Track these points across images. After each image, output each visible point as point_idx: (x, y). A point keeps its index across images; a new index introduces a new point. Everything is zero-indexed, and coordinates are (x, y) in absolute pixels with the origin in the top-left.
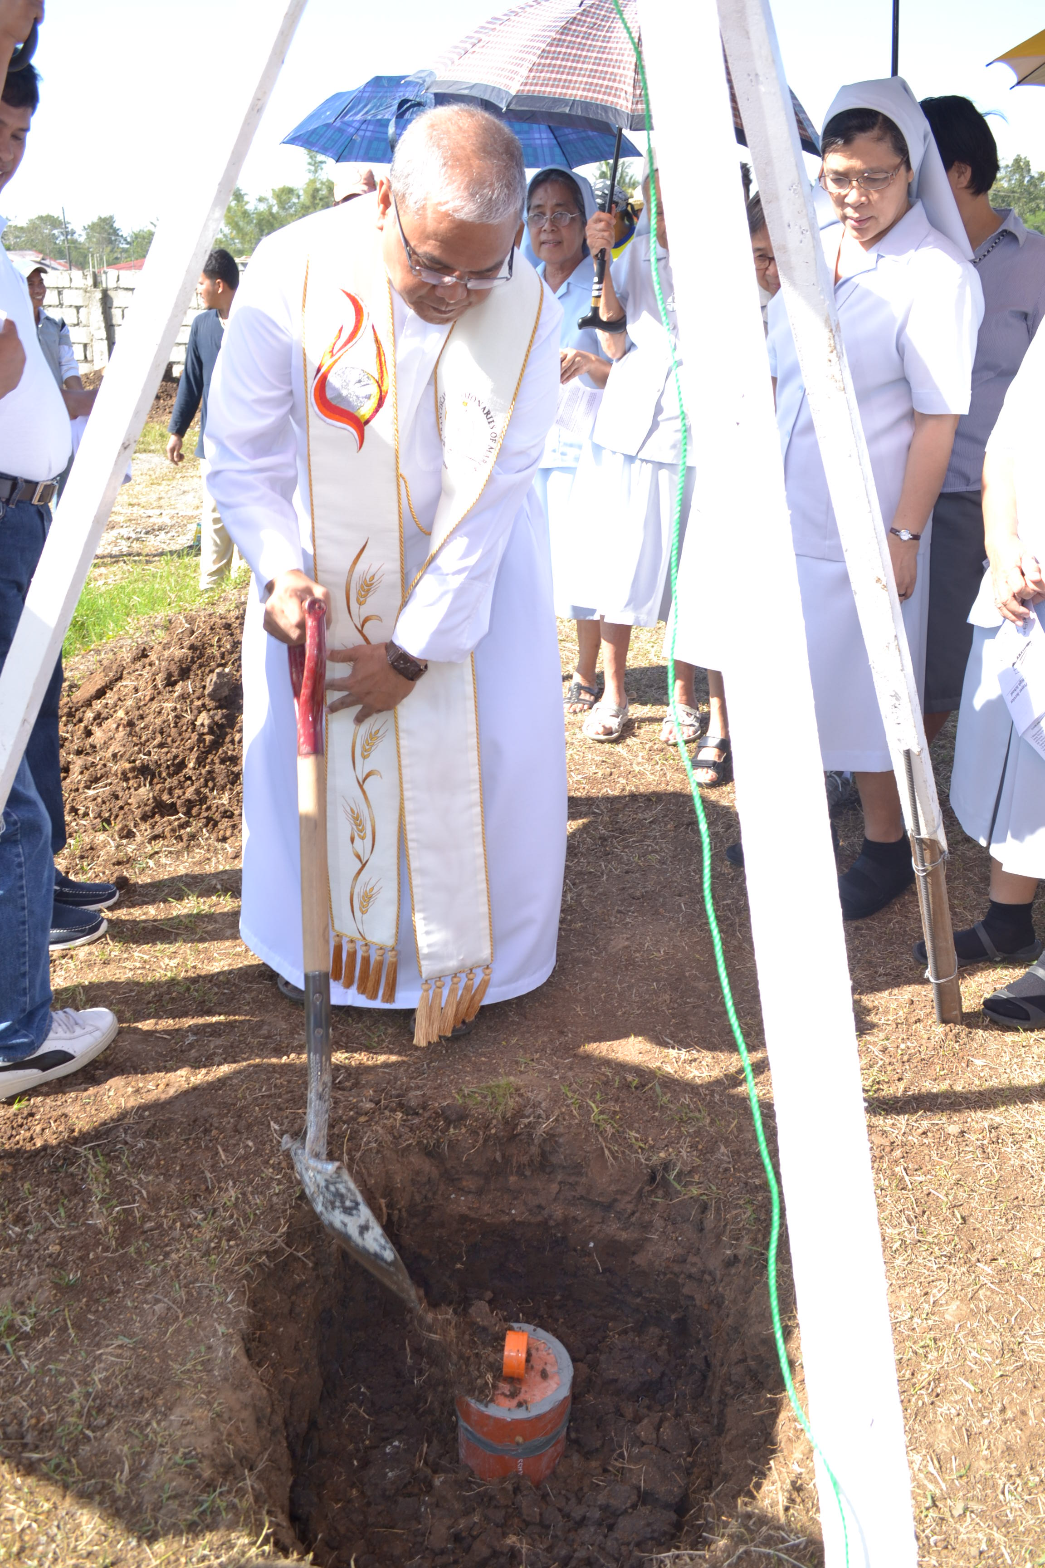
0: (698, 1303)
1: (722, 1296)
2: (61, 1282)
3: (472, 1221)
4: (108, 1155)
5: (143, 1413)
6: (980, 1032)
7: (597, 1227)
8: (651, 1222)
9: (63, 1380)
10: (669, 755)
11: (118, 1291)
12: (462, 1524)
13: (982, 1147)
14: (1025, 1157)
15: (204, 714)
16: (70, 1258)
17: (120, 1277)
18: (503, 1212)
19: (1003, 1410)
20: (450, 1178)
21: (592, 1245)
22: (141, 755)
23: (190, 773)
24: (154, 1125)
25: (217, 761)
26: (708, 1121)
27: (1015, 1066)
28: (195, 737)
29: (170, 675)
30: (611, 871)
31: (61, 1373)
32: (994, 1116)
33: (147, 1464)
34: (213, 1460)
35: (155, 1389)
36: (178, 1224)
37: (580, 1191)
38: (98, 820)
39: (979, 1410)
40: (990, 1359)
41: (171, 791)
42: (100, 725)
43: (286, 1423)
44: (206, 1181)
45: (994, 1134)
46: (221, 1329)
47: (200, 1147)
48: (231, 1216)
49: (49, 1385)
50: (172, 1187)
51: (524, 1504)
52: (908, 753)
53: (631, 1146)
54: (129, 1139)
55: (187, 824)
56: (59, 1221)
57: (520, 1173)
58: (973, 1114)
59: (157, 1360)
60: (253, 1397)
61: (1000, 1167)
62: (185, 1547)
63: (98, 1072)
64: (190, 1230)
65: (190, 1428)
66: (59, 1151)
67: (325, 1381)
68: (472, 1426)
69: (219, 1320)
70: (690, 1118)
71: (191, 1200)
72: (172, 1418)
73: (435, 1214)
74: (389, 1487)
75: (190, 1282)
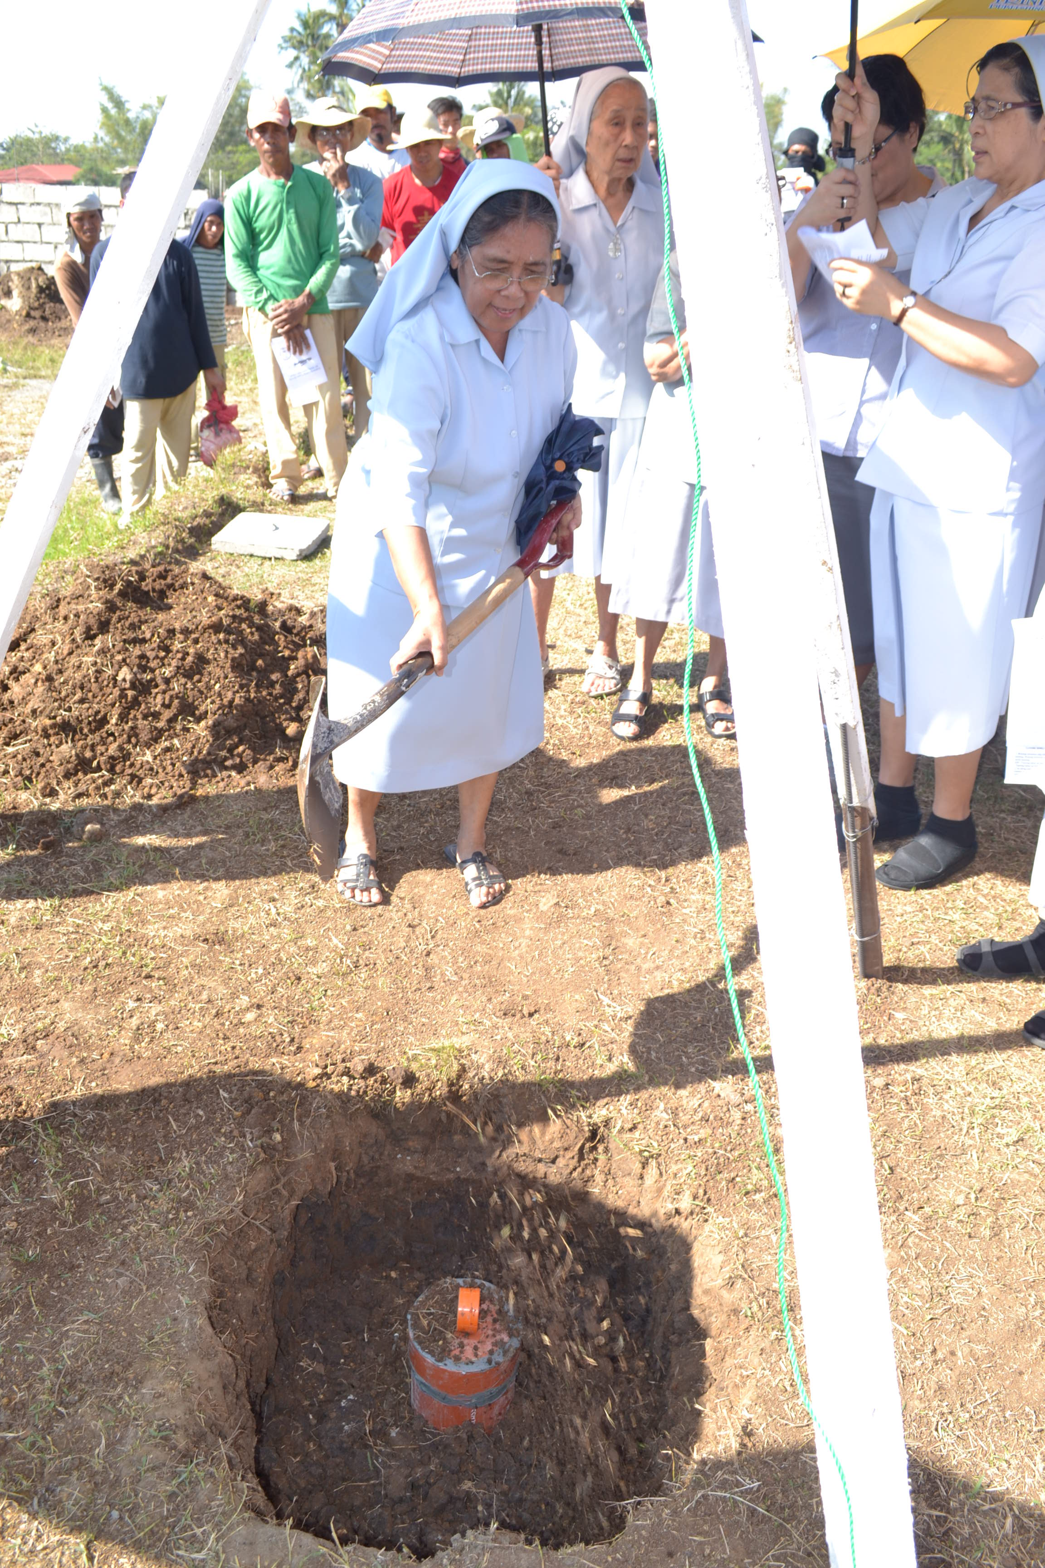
0: (639, 1253)
1: (664, 1247)
2: (21, 1259)
3: (419, 1179)
4: (58, 1127)
5: (115, 1387)
6: (900, 985)
8: (593, 1176)
9: (31, 1358)
10: (590, 707)
11: (79, 1266)
12: (419, 1472)
13: (906, 1099)
14: (946, 1108)
15: (125, 669)
16: (28, 1234)
17: (80, 1251)
18: (448, 1170)
19: (934, 1351)
20: (396, 1138)
22: (61, 711)
23: (113, 729)
24: (103, 1096)
25: (139, 716)
26: (647, 1078)
27: (933, 1019)
28: (116, 692)
29: (89, 628)
30: (538, 826)
31: (28, 1351)
32: (916, 1069)
33: (121, 1438)
34: (186, 1430)
35: (125, 1364)
36: (134, 1196)
37: (524, 1148)
38: (20, 778)
39: (912, 1353)
40: (920, 1304)
41: (93, 748)
42: (17, 679)
43: (248, 1385)
44: (159, 1151)
45: (916, 1086)
46: (185, 1300)
47: (150, 1117)
48: (187, 1187)
49: (18, 1364)
50: (124, 1159)
51: (479, 1452)
52: (844, 727)
53: (573, 1105)
54: (78, 1111)
55: (111, 782)
56: (13, 1197)
57: (465, 1132)
58: (896, 1067)
59: (124, 1334)
60: (219, 1365)
61: (923, 1116)
62: (167, 1518)
63: (39, 1042)
64: (147, 1201)
65: (162, 1400)
66: (8, 1125)
67: (279, 1340)
68: (426, 1379)
69: (182, 1292)
70: (629, 1076)
71: (146, 1171)
72: (144, 1391)
73: (382, 1174)
74: (346, 1439)
75: (151, 1255)
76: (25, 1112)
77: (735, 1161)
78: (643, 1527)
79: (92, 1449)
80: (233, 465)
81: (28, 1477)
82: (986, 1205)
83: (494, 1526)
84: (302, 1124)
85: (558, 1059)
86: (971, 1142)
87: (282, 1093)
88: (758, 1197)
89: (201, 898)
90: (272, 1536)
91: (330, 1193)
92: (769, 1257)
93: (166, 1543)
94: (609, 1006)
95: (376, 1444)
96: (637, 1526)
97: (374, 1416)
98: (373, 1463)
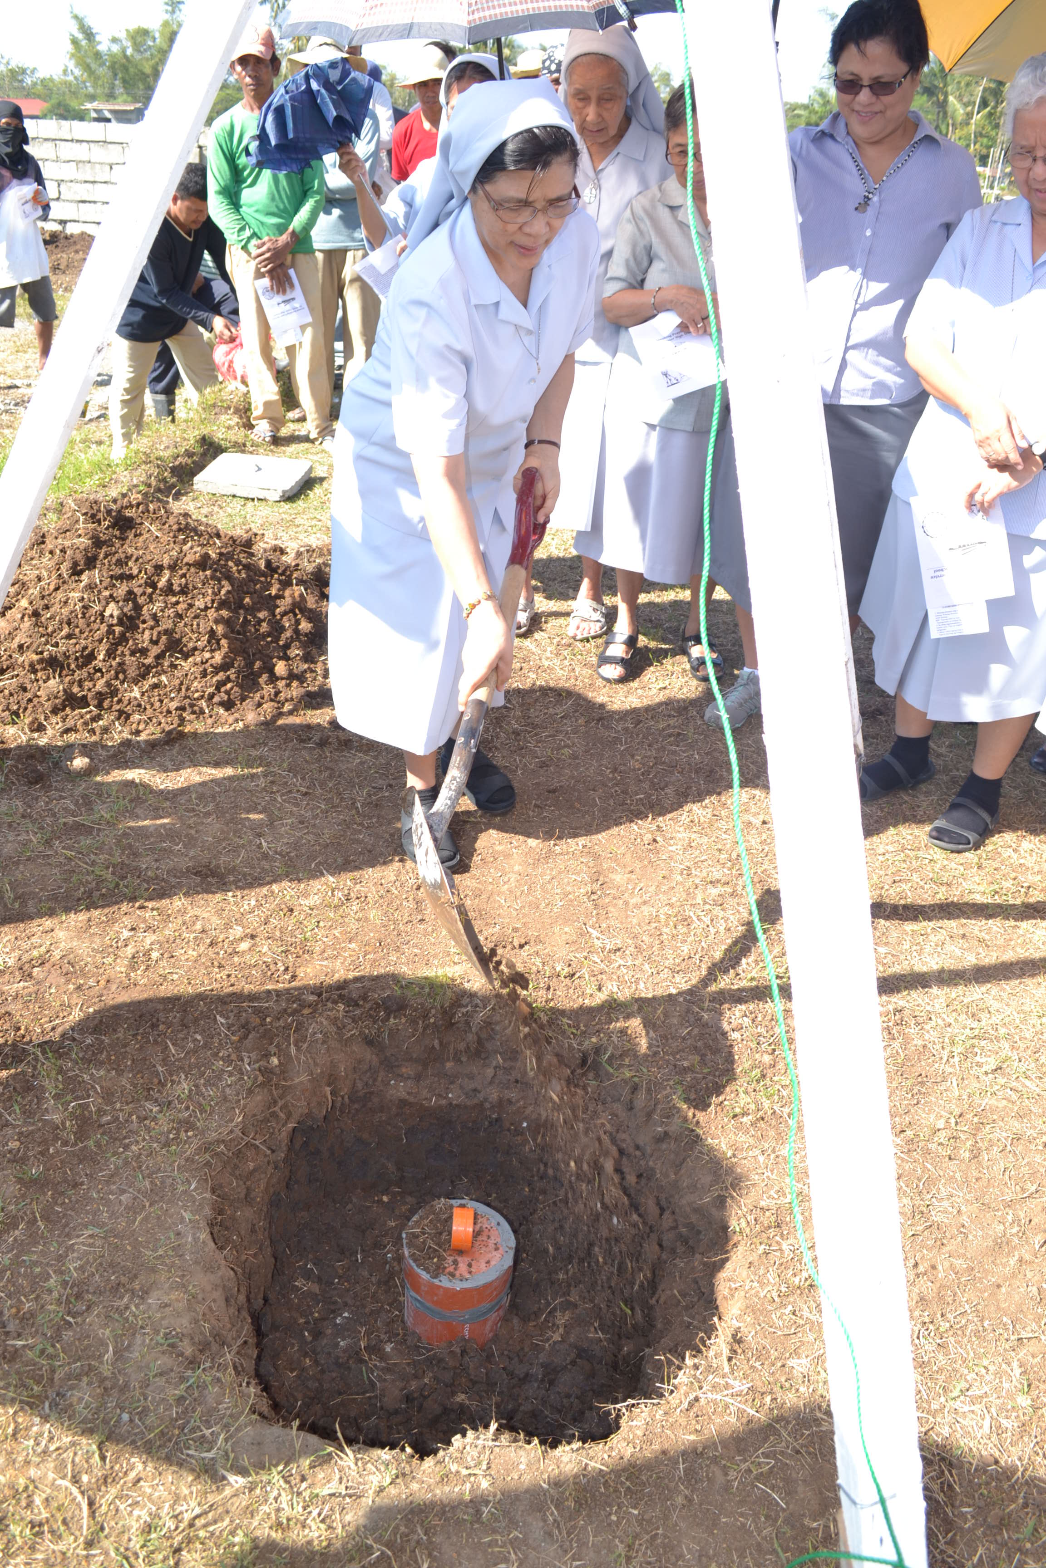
1: (653, 1170)
2: (25, 1177)
3: (411, 1105)
4: (57, 1051)
5: (121, 1298)
6: (882, 922)
7: (531, 1108)
9: (38, 1270)
10: (576, 650)
11: (82, 1184)
12: (414, 1385)
13: (888, 1028)
14: (927, 1038)
15: (112, 605)
16: (30, 1153)
17: (83, 1170)
18: (440, 1096)
19: (916, 1265)
20: (389, 1065)
21: (525, 1125)
22: (49, 646)
23: (100, 664)
24: (101, 1021)
25: (127, 653)
26: (636, 1007)
27: (915, 954)
28: (104, 628)
29: (75, 564)
30: (525, 765)
31: (35, 1263)
32: (898, 1000)
33: (129, 1346)
34: (192, 1339)
35: (131, 1275)
36: (134, 1117)
37: (515, 1075)
38: (7, 713)
40: (902, 1221)
41: (80, 683)
43: (248, 1300)
44: (158, 1074)
45: (898, 1017)
46: (187, 1216)
47: (148, 1042)
48: (187, 1108)
49: (25, 1276)
50: (124, 1082)
51: (472, 1365)
53: (564, 1032)
54: (76, 1036)
55: (97, 718)
56: (15, 1118)
57: (457, 1060)
59: (129, 1248)
60: (222, 1278)
61: (904, 1046)
62: (177, 1420)
63: (36, 970)
64: (147, 1122)
65: (168, 1310)
66: (7, 1049)
67: (276, 1259)
68: (421, 1296)
69: (185, 1208)
70: (618, 1005)
71: (146, 1093)
72: (150, 1301)
73: (375, 1100)
74: (341, 1355)
75: (153, 1173)
76: (23, 1037)
77: (723, 1086)
78: (638, 1427)
79: (101, 1356)
80: (214, 406)
81: (38, 1383)
82: (965, 1129)
83: (494, 1426)
84: (298, 1049)
85: (548, 988)
86: (951, 1070)
87: (279, 1019)
88: (745, 1119)
89: (192, 832)
90: (279, 1437)
91: (325, 1118)
92: (757, 1177)
93: (176, 1443)
94: (598, 939)
95: (371, 1359)
96: (632, 1426)
97: (368, 1333)
98: (369, 1377)
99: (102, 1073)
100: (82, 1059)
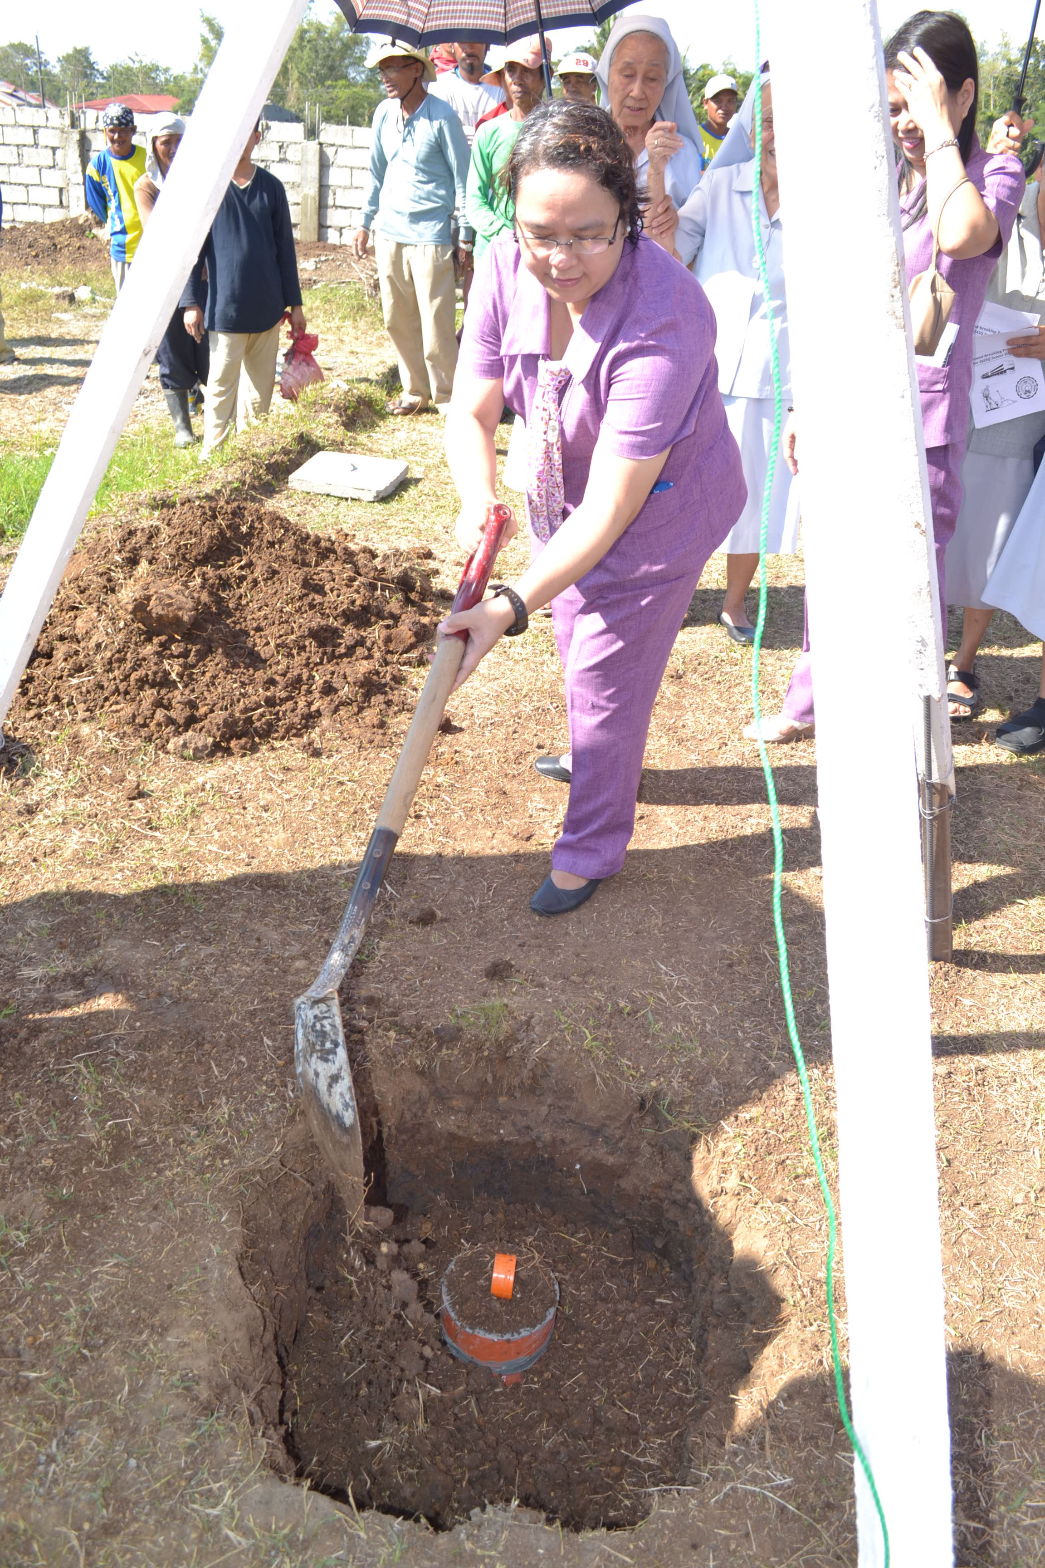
0: (682, 1229)
2: (55, 1197)
3: (460, 1139)
4: (100, 1066)
5: (141, 1333)
6: (969, 971)
7: (584, 1151)
8: (638, 1147)
9: (58, 1298)
11: (112, 1208)
13: (968, 1089)
14: (1009, 1101)
16: (63, 1172)
17: (114, 1193)
18: (492, 1131)
20: (440, 1096)
21: (578, 1167)
24: (146, 1037)
26: (700, 1052)
27: (1002, 1008)
31: (56, 1290)
32: (981, 1060)
33: (143, 1385)
34: (209, 1382)
35: (152, 1310)
36: (171, 1140)
37: (570, 1115)
40: (971, 1304)
43: (276, 1337)
44: (199, 1096)
45: (980, 1077)
46: (215, 1249)
47: (192, 1061)
48: (225, 1134)
49: (45, 1303)
50: (164, 1102)
52: (927, 700)
53: (622, 1074)
54: (120, 1051)
56: (51, 1133)
57: (511, 1095)
58: (961, 1057)
59: (153, 1280)
60: (247, 1317)
61: (985, 1110)
62: (184, 1471)
63: (87, 978)
64: (183, 1146)
65: (187, 1349)
68: (457, 1343)
69: (214, 1240)
71: (184, 1115)
72: (169, 1339)
73: (424, 1132)
75: (185, 1201)
77: (786, 1142)
78: (668, 1516)
79: (114, 1395)
80: (314, 403)
81: (48, 1418)
83: (515, 1503)
86: (1034, 1139)
88: (807, 1182)
89: (257, 840)
90: (288, 1497)
92: (816, 1245)
93: (182, 1496)
94: (666, 974)
96: (662, 1515)
99: (142, 1091)
100: (123, 1076)
